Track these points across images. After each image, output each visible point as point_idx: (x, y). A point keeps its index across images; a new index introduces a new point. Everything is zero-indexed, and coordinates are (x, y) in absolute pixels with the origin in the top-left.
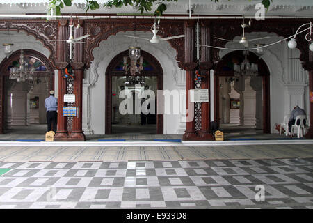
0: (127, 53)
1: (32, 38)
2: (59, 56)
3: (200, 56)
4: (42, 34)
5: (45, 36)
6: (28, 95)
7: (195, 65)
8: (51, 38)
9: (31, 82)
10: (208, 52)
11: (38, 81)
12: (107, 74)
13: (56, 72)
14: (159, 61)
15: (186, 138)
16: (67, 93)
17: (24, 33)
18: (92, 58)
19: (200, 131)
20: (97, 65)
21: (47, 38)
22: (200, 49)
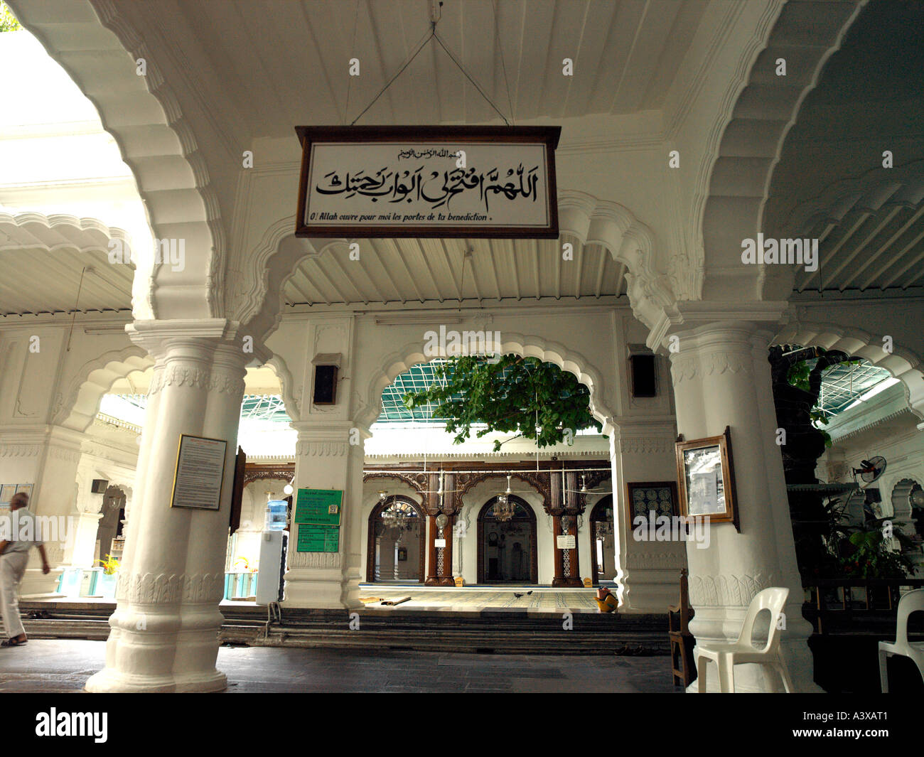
0: (495, 500)
1: (405, 485)
2: (430, 502)
3: (566, 502)
4: (414, 482)
5: (417, 484)
6: (397, 544)
7: (562, 511)
8: (422, 485)
9: (402, 529)
10: (574, 497)
11: (409, 528)
12: (479, 520)
13: (428, 518)
14: (531, 504)
15: (554, 585)
16: (438, 538)
17: (398, 481)
18: (461, 504)
19: (569, 578)
20: (469, 511)
21: (419, 486)
22: (566, 495)
